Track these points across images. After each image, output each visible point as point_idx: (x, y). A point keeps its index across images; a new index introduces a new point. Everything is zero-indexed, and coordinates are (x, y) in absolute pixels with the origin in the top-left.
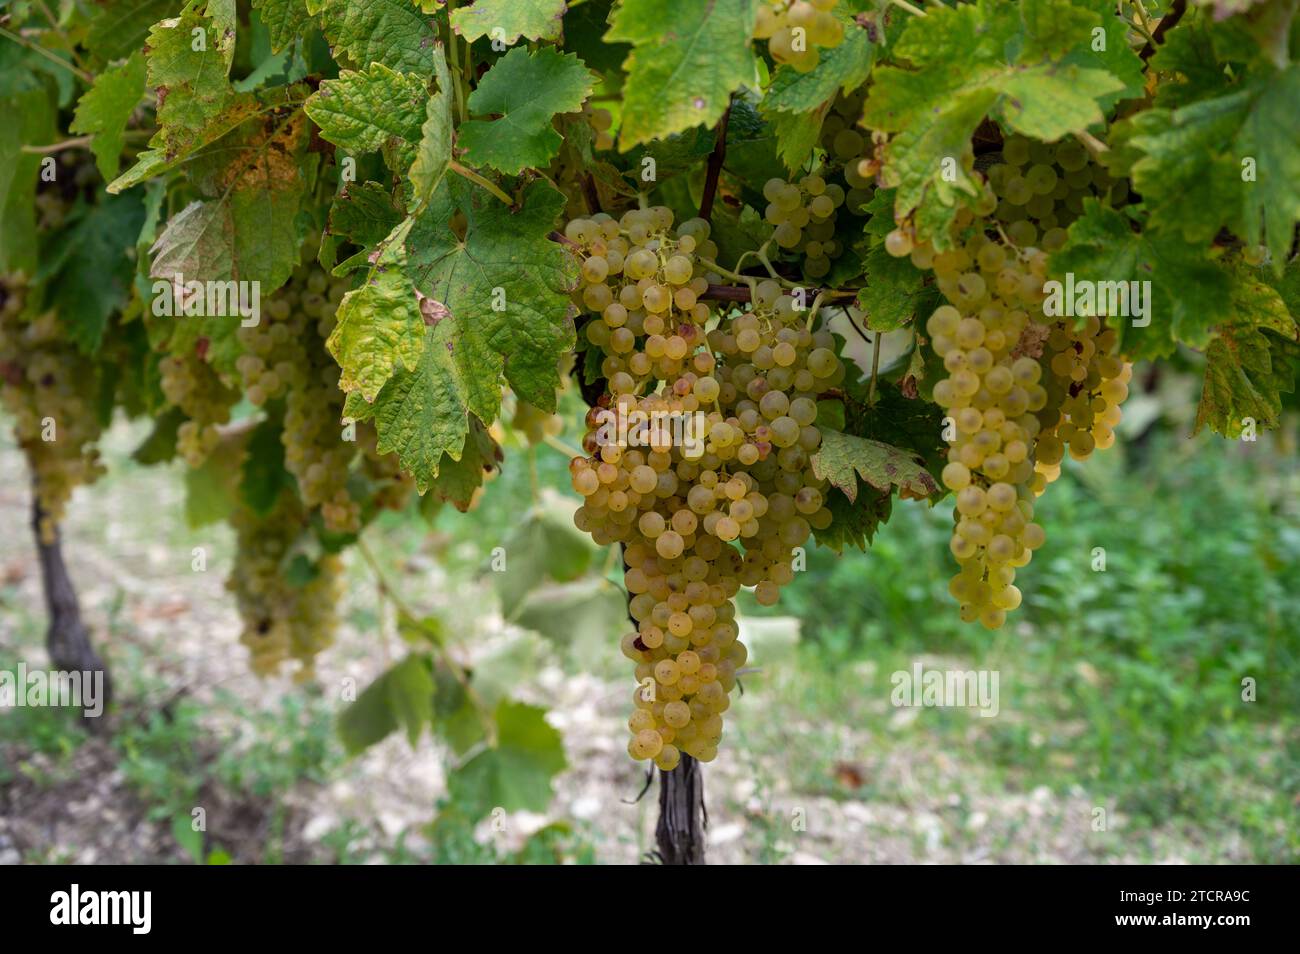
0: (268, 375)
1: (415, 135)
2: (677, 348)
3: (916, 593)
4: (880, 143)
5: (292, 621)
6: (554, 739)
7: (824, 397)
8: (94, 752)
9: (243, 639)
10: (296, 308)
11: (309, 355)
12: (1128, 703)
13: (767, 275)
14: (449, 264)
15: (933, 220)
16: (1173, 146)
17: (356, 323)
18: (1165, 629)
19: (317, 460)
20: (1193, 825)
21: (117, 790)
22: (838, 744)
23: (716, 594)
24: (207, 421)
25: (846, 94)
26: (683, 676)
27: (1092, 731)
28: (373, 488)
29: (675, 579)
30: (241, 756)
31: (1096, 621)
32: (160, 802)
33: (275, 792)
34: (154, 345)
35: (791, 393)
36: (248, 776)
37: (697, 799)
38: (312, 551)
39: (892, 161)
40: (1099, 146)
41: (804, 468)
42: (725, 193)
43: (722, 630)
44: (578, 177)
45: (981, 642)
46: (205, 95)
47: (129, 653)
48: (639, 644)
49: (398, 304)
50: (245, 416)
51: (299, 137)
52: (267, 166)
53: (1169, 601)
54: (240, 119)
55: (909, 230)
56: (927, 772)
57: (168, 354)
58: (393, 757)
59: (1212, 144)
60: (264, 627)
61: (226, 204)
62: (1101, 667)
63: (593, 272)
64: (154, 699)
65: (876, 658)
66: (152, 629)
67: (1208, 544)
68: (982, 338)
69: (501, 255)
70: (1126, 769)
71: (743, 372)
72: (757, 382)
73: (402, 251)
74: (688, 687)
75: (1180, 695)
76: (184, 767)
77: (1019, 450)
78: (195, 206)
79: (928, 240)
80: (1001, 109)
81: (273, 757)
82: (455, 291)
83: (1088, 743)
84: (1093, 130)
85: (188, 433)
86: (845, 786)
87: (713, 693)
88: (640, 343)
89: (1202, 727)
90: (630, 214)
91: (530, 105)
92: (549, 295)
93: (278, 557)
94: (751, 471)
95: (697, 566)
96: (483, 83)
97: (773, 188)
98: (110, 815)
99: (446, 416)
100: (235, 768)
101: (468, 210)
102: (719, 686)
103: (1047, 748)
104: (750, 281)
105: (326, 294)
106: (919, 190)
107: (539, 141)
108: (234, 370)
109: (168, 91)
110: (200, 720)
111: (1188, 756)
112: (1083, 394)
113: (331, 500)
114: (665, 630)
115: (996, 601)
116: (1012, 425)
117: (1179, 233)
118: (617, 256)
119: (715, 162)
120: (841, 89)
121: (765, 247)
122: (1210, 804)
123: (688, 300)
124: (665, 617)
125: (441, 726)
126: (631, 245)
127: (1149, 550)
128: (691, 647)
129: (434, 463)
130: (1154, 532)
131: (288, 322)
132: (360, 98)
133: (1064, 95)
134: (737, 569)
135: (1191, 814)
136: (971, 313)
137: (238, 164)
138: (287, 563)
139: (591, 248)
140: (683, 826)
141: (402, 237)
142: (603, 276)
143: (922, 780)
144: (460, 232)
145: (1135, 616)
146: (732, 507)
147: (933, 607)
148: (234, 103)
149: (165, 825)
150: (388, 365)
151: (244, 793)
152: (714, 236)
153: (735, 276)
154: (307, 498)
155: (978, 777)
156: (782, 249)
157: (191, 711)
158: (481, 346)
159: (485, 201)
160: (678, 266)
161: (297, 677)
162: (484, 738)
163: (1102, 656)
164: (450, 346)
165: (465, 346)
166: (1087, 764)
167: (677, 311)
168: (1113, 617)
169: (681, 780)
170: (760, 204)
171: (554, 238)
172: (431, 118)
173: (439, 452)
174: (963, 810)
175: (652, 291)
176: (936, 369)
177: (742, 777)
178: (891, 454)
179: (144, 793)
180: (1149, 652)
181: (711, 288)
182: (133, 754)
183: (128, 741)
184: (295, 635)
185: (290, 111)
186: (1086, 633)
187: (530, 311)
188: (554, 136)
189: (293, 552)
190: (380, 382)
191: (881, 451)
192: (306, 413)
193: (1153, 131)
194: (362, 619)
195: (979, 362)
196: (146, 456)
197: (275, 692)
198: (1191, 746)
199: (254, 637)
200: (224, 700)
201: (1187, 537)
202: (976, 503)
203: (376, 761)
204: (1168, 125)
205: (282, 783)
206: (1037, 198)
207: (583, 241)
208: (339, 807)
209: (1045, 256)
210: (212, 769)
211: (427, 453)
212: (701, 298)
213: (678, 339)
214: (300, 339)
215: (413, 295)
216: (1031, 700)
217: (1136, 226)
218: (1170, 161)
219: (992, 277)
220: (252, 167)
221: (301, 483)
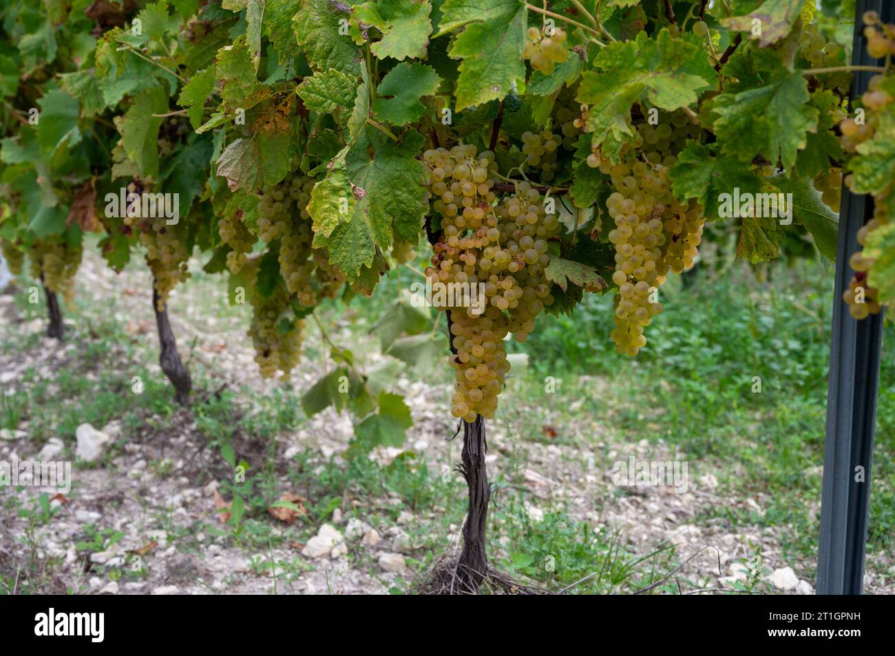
0: (273, 227)
1: (351, 105)
2: (479, 213)
3: (582, 345)
4: (584, 110)
5: (280, 351)
6: (407, 411)
7: (551, 240)
8: (182, 414)
9: (256, 359)
10: (287, 195)
11: (292, 219)
12: (685, 400)
13: (523, 179)
14: (366, 171)
15: (611, 148)
16: (734, 112)
17: (320, 198)
18: (704, 364)
19: (295, 270)
20: (716, 458)
21: (193, 432)
22: (544, 417)
23: (496, 337)
24: (241, 251)
25: (568, 86)
26: (479, 376)
27: (668, 412)
28: (321, 286)
29: (476, 328)
30: (254, 417)
31: (670, 360)
32: (215, 438)
33: (271, 434)
34: (216, 213)
35: (535, 237)
36: (257, 426)
37: (482, 439)
38: (291, 317)
39: (591, 119)
40: (694, 114)
41: (541, 275)
42: (500, 139)
43: (498, 354)
44: (429, 131)
45: (614, 370)
46: (244, 84)
47: (198, 366)
48: (457, 360)
49: (342, 189)
50: (259, 250)
51: (291, 108)
52: (275, 122)
53: (705, 350)
54: (262, 98)
55: (599, 154)
56: (588, 431)
57: (223, 217)
58: (327, 419)
59: (754, 112)
60: (266, 354)
61: (255, 140)
62: (671, 382)
63: (438, 176)
64: (211, 389)
65: (562, 376)
66: (209, 356)
67: (724, 323)
68: (634, 208)
69: (391, 167)
70: (685, 431)
71: (511, 226)
72: (518, 232)
73: (344, 163)
74: (482, 382)
75: (711, 396)
76: (226, 422)
77: (651, 265)
78: (239, 141)
79: (608, 159)
80: (647, 94)
81: (269, 418)
82: (369, 184)
83: (666, 419)
84: (691, 106)
85: (232, 257)
86: (548, 437)
87: (494, 385)
88: (461, 211)
89: (722, 411)
90: (455, 148)
91: (408, 91)
92: (416, 187)
93: (274, 320)
94: (515, 275)
95: (487, 322)
96: (385, 80)
97: (527, 136)
98: (190, 444)
99: (364, 246)
100: (251, 422)
101: (376, 143)
102: (497, 382)
103: (646, 421)
104: (515, 182)
105: (301, 188)
106: (604, 134)
107: (413, 109)
108: (256, 226)
109: (226, 82)
110: (233, 400)
111: (714, 425)
112: (679, 240)
113: (302, 290)
114: (470, 353)
115: (633, 342)
116: (648, 253)
117: (736, 157)
118: (449, 168)
119: (497, 124)
120: (565, 84)
121: (522, 165)
122: (726, 448)
123: (484, 190)
124: (471, 347)
125: (352, 404)
126: (456, 163)
127: (696, 326)
128: (483, 362)
129: (358, 269)
130: (697, 318)
131: (282, 202)
132: (323, 86)
133: (678, 88)
134: (507, 324)
135: (717, 454)
136: (628, 196)
137: (261, 121)
138: (278, 322)
139: (436, 164)
140: (475, 451)
141: (344, 156)
142: (442, 178)
143: (585, 435)
144: (372, 156)
145: (689, 357)
146: (505, 293)
147: (590, 352)
148: (259, 90)
149: (217, 449)
150: (336, 219)
151: (255, 435)
152: (496, 160)
153: (507, 179)
154: (290, 288)
155: (612, 434)
156: (530, 167)
157: (229, 395)
158: (382, 212)
159: (385, 139)
160: (480, 173)
161: (282, 378)
162: (373, 410)
163: (672, 377)
164: (366, 211)
165: (374, 211)
166: (666, 429)
167: (479, 196)
168: (678, 358)
169: (474, 429)
170: (520, 145)
171: (418, 158)
172: (359, 96)
173: (360, 264)
174: (606, 450)
175: (467, 185)
176: (609, 224)
177: (497, 432)
178: (584, 269)
179: (207, 434)
180: (696, 375)
181: (495, 185)
182: (202, 415)
183: (199, 409)
184: (281, 358)
185: (286, 95)
186: (665, 366)
187: (406, 195)
188: (421, 107)
189: (281, 317)
190: (332, 227)
191: (579, 267)
192: (291, 248)
193: (725, 105)
194: (312, 353)
195: (633, 221)
196: (209, 269)
197: (270, 386)
198: (716, 421)
199: (262, 358)
200: (245, 390)
201: (715, 320)
202: (629, 291)
203: (318, 421)
204: (732, 102)
205: (273, 430)
206: (661, 141)
207: (432, 160)
208: (301, 443)
209: (666, 168)
210: (240, 423)
211: (354, 264)
212: (491, 190)
213: (479, 209)
214: (288, 210)
215: (349, 185)
216: (638, 398)
217: (713, 154)
218: (733, 120)
219: (639, 178)
220: (268, 122)
221: (287, 282)
